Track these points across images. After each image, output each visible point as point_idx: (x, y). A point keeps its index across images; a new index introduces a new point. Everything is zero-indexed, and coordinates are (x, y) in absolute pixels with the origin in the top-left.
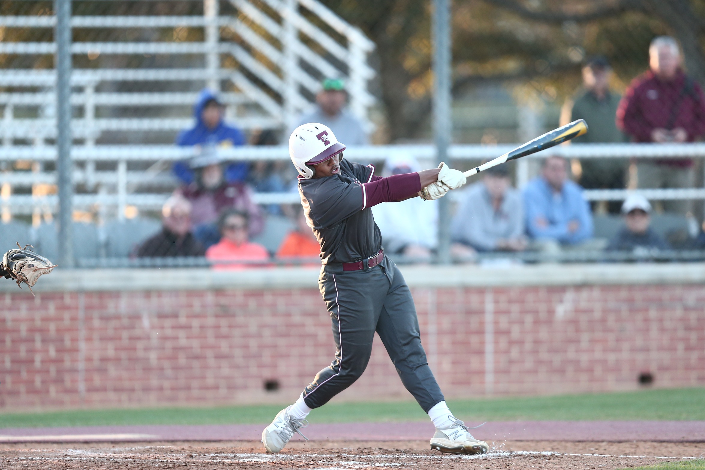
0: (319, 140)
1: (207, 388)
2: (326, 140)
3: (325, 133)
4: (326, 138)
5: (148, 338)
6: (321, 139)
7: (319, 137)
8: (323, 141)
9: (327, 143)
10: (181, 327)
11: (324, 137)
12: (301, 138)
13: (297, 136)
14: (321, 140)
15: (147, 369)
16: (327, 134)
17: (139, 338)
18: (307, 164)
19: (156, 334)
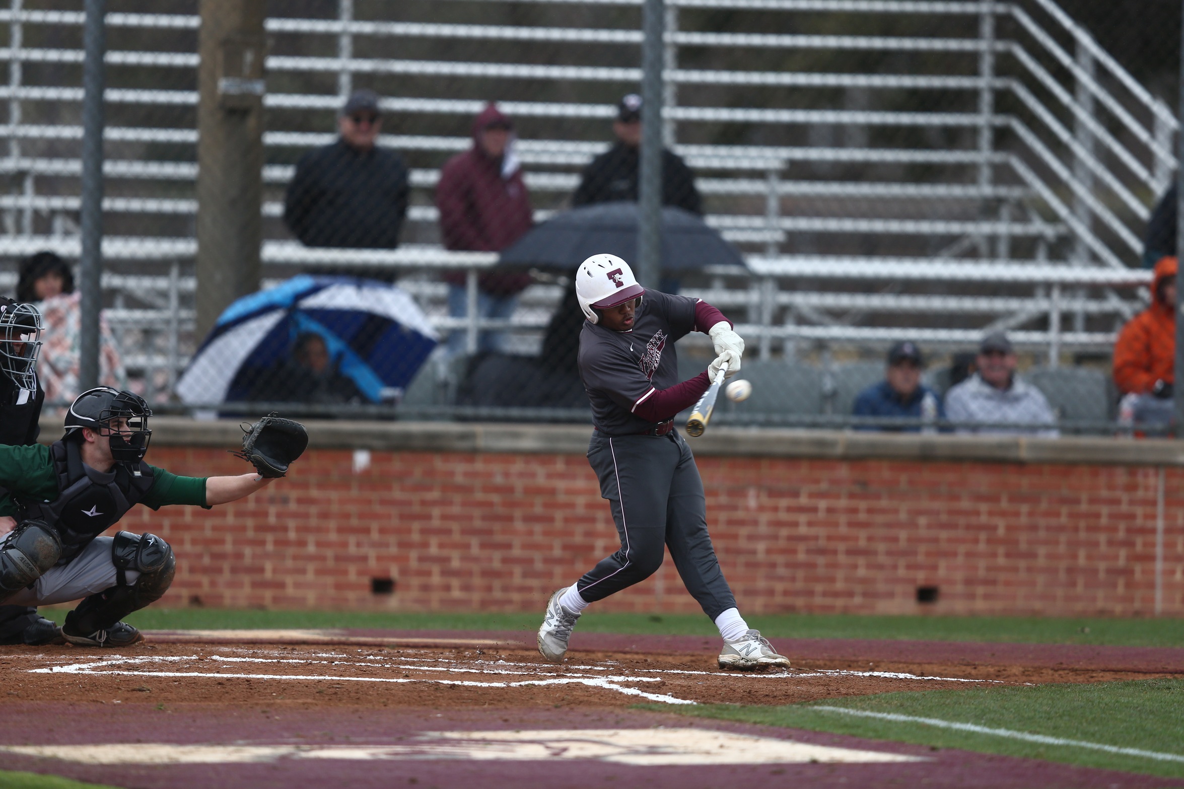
0: (610, 279)
1: (836, 594)
2: (619, 280)
3: (619, 271)
4: (619, 278)
5: (755, 523)
6: (613, 278)
7: (611, 275)
8: (614, 281)
9: (619, 284)
10: (801, 510)
11: (617, 276)
12: (588, 273)
13: (585, 268)
14: (612, 280)
15: (752, 565)
16: (621, 273)
17: (742, 523)
18: (591, 306)
19: (764, 518)
